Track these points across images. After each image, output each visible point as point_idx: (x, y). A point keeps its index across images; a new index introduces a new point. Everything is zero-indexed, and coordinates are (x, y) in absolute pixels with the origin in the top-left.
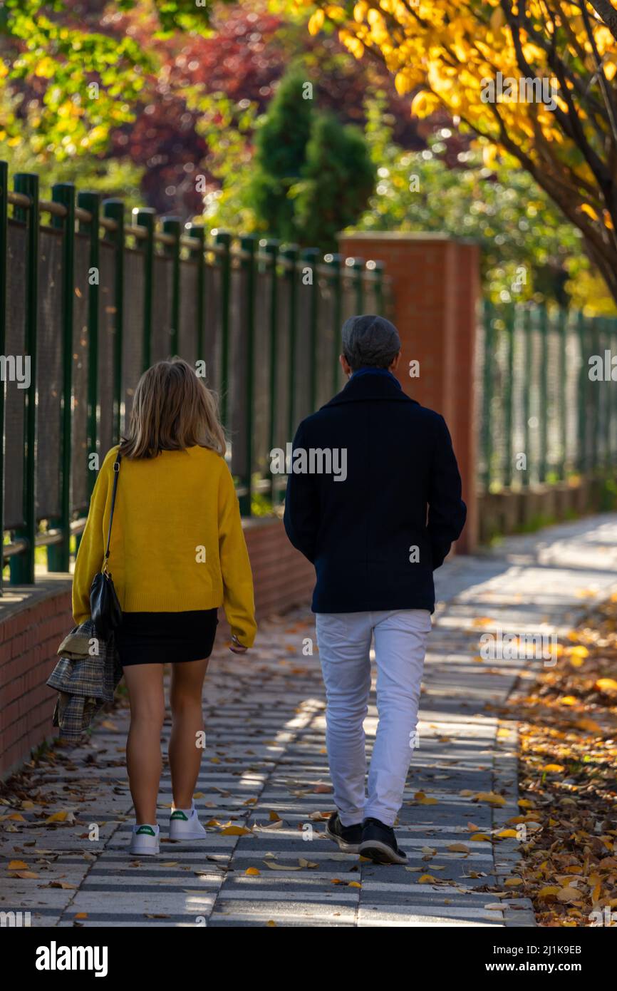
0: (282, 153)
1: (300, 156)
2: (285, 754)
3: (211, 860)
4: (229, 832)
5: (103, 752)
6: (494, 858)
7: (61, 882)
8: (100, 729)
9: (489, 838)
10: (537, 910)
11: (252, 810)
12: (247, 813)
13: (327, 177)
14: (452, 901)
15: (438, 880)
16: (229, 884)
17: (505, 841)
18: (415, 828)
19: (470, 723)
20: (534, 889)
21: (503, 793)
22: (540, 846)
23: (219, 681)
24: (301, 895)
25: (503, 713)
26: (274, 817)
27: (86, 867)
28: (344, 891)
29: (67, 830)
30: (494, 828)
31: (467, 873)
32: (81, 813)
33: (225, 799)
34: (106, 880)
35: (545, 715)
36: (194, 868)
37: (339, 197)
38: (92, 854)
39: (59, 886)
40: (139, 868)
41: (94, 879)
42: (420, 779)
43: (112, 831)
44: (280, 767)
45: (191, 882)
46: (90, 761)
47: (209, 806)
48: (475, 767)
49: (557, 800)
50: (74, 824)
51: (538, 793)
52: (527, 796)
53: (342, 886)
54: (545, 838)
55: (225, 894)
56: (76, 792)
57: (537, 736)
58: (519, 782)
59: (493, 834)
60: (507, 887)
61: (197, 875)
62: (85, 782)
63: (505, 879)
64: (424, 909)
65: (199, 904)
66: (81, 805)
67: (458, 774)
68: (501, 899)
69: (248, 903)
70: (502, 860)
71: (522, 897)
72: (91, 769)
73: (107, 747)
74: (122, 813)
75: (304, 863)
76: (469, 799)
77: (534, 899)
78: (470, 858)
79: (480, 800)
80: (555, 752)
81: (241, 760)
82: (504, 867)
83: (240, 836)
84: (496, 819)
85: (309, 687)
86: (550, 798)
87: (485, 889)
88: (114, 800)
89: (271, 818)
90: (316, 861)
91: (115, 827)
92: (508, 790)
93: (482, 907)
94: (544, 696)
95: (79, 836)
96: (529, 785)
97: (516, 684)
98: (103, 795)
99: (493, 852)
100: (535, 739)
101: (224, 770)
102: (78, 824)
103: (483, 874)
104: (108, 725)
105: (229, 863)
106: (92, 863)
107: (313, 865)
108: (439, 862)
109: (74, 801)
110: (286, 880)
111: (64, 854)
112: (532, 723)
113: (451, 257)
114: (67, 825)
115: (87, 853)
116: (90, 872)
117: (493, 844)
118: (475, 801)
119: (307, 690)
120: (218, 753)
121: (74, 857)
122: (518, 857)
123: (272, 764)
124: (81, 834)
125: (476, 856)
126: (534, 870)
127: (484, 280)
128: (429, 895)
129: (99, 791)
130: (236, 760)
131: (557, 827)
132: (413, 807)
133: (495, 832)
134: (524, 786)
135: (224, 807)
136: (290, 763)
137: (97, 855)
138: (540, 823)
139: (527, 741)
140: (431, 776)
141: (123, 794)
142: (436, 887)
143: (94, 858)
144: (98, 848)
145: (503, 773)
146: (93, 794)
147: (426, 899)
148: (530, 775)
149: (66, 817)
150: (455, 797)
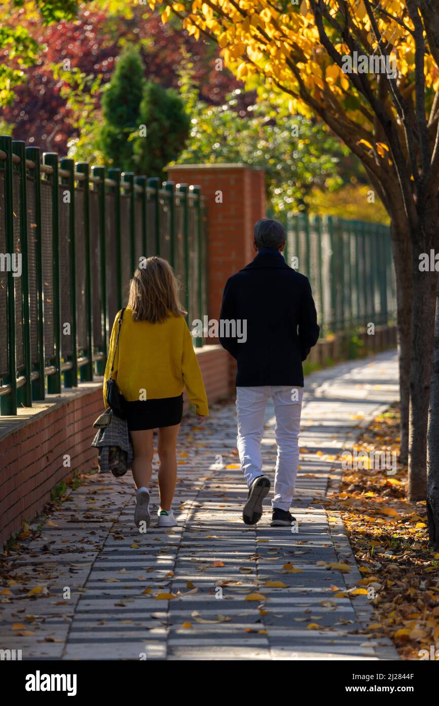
0: (122, 110)
1: (136, 111)
2: (181, 540)
3: (154, 618)
4: (160, 598)
5: (53, 542)
6: (354, 609)
7: (52, 637)
8: (45, 526)
9: (347, 595)
10: (397, 646)
11: (172, 581)
12: (169, 584)
13: (155, 125)
14: (335, 641)
15: (321, 627)
16: (172, 635)
17: (358, 597)
18: (293, 590)
19: (307, 513)
20: (391, 631)
21: (347, 562)
22: (385, 600)
23: (119, 489)
24: (226, 641)
25: (327, 505)
26: (190, 585)
27: (67, 626)
28: (256, 637)
29: (44, 600)
30: (348, 588)
31: (339, 621)
32: (52, 588)
33: (150, 574)
34: (84, 635)
35: (356, 505)
36: (145, 624)
37: (164, 140)
38: (69, 616)
39: (51, 641)
40: (105, 626)
41: (74, 635)
42: (285, 554)
43: (76, 599)
44: (181, 549)
45: (144, 634)
46: (45, 549)
47: (140, 579)
48: (322, 545)
49: (384, 566)
50: (48, 596)
51: (369, 561)
52: (362, 564)
53: (253, 633)
54: (387, 594)
55: (172, 642)
56: (43, 572)
57: (355, 521)
58: (354, 554)
59: (349, 593)
60: (372, 631)
61: (148, 629)
62: (47, 565)
63: (367, 625)
64: (318, 648)
65: (156, 651)
66: (49, 582)
67: (311, 550)
68: (369, 639)
69: (190, 648)
70: (361, 611)
71: (384, 637)
72: (47, 555)
73: (54, 539)
74: (80, 587)
75: (222, 618)
76: (324, 568)
77: (392, 638)
78: (338, 610)
79: (332, 568)
80: (372, 531)
81: (153, 546)
82: (364, 616)
83: (169, 600)
84: (347, 582)
85: (184, 491)
86: (379, 565)
87: (356, 633)
88: (71, 577)
89: (188, 586)
90: (229, 616)
91: (78, 596)
92: (350, 560)
93: (358, 645)
94: (351, 492)
95: (54, 604)
96: (362, 556)
97: (329, 484)
98: (62, 574)
99: (352, 605)
100: (355, 523)
101: (144, 553)
102: (51, 595)
103: (351, 621)
104: (51, 523)
105: (167, 619)
106: (70, 624)
107: (228, 619)
108: (317, 614)
109: (44, 579)
110: (213, 631)
111: (48, 618)
112: (350, 511)
113: (247, 180)
114: (43, 596)
115: (64, 616)
116: (71, 630)
117: (351, 599)
118: (329, 569)
119: (183, 493)
120: (136, 541)
121: (56, 619)
122: (370, 608)
123: (175, 548)
124: (55, 602)
125: (341, 609)
126: (387, 617)
127: (269, 195)
128: (318, 638)
129: (58, 571)
130: (148, 545)
131: (393, 585)
132: (286, 575)
133: (350, 590)
134: (358, 557)
135: (151, 579)
136: (189, 546)
137: (72, 617)
138: (381, 583)
139: (350, 524)
140: (292, 552)
141: (77, 573)
142: (321, 632)
143: (70, 620)
144: (70, 612)
145: (341, 548)
146: (54, 574)
147: (316, 641)
148: (361, 549)
149: (42, 591)
150: (313, 567)
